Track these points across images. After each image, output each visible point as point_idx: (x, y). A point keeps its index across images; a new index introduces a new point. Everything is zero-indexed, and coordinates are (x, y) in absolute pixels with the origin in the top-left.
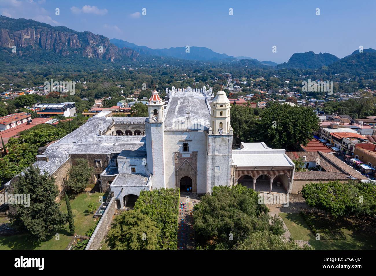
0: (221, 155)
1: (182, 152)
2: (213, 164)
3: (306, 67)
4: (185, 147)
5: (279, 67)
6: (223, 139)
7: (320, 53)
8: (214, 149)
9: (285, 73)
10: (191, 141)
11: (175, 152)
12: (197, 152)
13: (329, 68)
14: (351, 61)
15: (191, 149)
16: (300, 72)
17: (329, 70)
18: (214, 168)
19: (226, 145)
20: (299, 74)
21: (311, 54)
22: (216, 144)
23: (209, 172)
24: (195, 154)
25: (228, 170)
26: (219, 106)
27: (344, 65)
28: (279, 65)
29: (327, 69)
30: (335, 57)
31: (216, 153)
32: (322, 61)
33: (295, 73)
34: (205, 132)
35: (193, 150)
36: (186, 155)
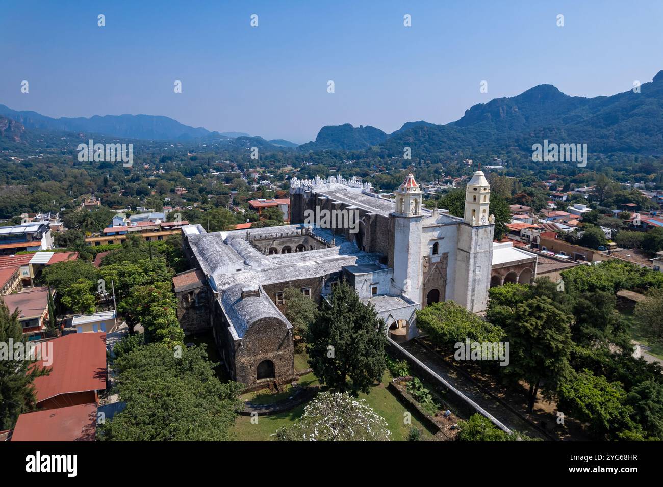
0: (483, 251)
1: (432, 256)
2: (475, 263)
3: (343, 147)
4: (435, 250)
5: (303, 149)
6: (485, 231)
7: (361, 126)
8: (476, 244)
9: (321, 157)
10: (443, 238)
11: (425, 257)
12: (448, 253)
13: (381, 148)
14: (407, 138)
15: (441, 250)
16: (344, 156)
17: (382, 152)
18: (476, 269)
19: (488, 238)
20: (341, 159)
21: (348, 127)
22: (479, 237)
23: (471, 275)
24: (445, 256)
25: (488, 270)
26: (483, 189)
27: (399, 143)
28: (301, 146)
29: (379, 150)
30: (382, 133)
31: (478, 249)
32: (364, 139)
33: (335, 156)
34: (458, 225)
35: (443, 252)
36: (436, 259)
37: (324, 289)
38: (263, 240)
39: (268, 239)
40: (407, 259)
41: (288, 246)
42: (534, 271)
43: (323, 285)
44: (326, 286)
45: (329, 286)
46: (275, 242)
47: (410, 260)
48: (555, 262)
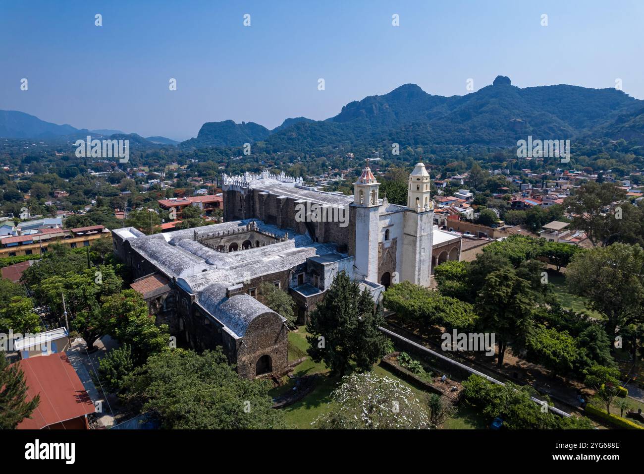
0: (426, 234)
1: (385, 242)
2: (420, 246)
3: (226, 143)
4: (386, 237)
5: (184, 146)
6: (427, 216)
7: (243, 123)
8: (421, 229)
9: (207, 154)
10: (393, 225)
11: (379, 243)
12: (396, 238)
13: (266, 144)
14: (290, 133)
15: (391, 236)
16: (230, 152)
17: (267, 147)
18: (421, 251)
19: (429, 222)
20: (227, 155)
21: (230, 123)
22: (423, 221)
23: (417, 256)
24: (395, 241)
25: (430, 251)
26: (425, 179)
27: (283, 138)
28: (183, 144)
29: (264, 146)
30: (264, 129)
31: (423, 233)
32: (247, 135)
33: (221, 153)
34: (403, 212)
35: (393, 237)
36: (388, 245)
37: (292, 281)
38: (211, 238)
39: (216, 238)
40: (368, 246)
41: (235, 243)
42: (460, 250)
43: (291, 277)
44: (293, 278)
45: (295, 278)
46: (222, 240)
47: (370, 247)
48: (468, 240)
